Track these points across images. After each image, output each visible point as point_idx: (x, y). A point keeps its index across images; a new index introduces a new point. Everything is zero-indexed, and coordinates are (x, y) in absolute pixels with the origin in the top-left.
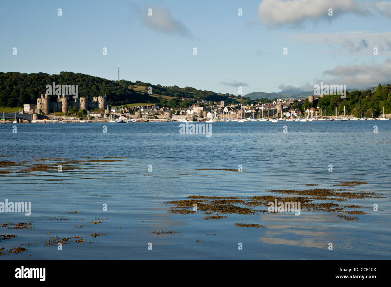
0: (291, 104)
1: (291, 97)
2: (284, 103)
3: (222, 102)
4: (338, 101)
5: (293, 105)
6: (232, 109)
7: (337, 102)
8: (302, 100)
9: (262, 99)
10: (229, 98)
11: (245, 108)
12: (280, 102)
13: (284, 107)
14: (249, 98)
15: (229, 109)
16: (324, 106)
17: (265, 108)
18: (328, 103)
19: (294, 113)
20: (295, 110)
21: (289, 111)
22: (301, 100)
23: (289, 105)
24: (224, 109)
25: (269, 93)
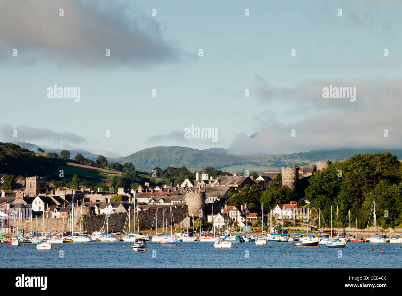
0: (232, 189)
1: (269, 164)
2: (212, 186)
3: (31, 183)
4: (364, 184)
5: (237, 192)
6: (58, 203)
7: (360, 186)
8: (268, 179)
9: (169, 168)
10: (69, 163)
11: (98, 201)
12: (203, 183)
13: (210, 200)
14: (130, 166)
15: (48, 202)
16: (324, 197)
17: (153, 201)
18: (336, 190)
19: (237, 216)
20: (239, 208)
21: (222, 211)
22: (263, 179)
23: (223, 193)
24: (31, 203)
25: (201, 151)
